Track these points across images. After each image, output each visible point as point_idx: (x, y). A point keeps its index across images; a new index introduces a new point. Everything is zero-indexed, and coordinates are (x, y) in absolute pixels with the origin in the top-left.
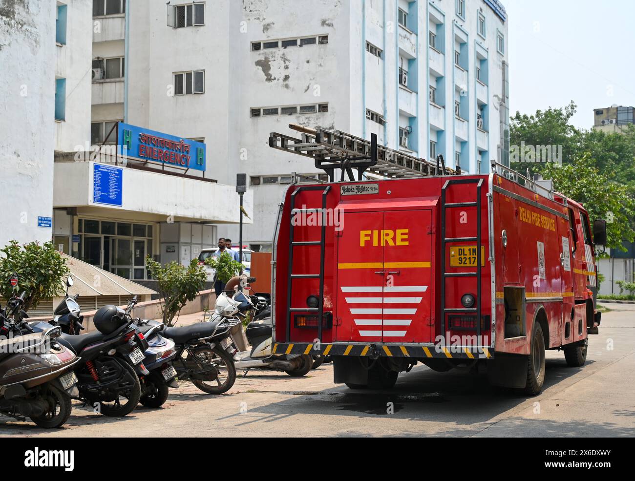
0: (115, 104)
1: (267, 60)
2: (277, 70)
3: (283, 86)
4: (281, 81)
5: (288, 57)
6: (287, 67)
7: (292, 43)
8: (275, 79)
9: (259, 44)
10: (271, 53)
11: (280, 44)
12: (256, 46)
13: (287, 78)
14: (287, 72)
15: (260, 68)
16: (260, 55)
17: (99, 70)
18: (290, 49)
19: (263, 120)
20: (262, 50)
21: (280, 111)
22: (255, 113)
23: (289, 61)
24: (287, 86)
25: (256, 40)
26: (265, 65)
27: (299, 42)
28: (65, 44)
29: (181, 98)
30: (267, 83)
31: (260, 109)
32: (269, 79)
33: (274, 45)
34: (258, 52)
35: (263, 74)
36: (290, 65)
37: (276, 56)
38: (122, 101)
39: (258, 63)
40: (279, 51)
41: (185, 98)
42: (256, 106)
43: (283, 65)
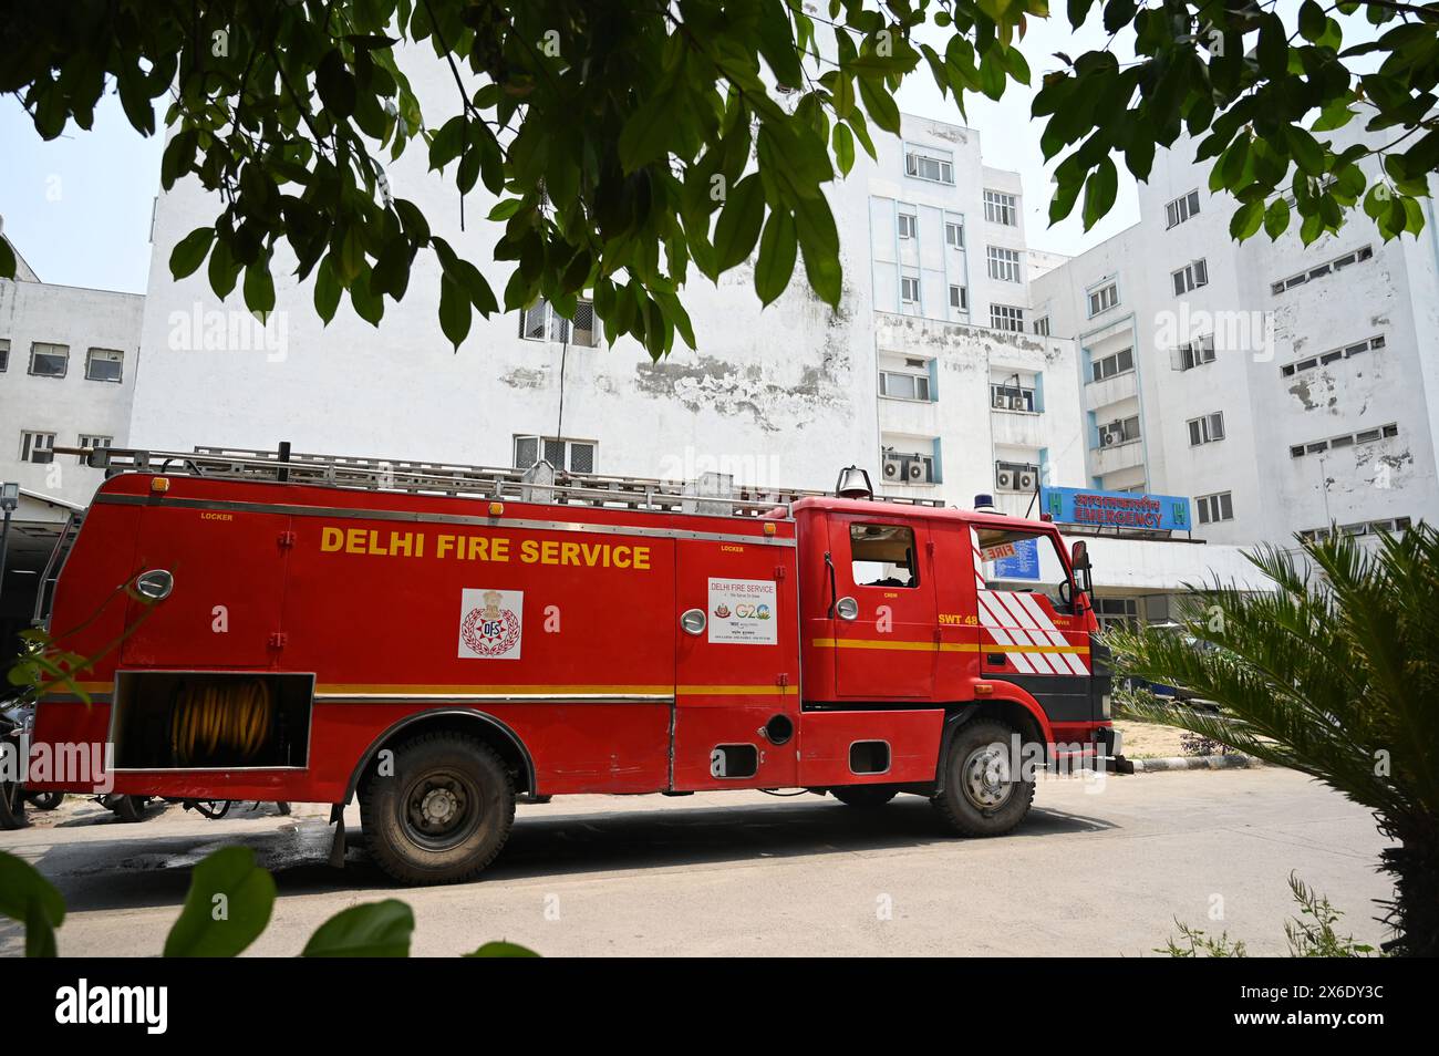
0: (1135, 467)
1: (1304, 384)
2: (1318, 394)
3: (1329, 412)
4: (1326, 406)
5: (1331, 375)
6: (1331, 388)
7: (1335, 356)
8: (1317, 405)
9: (1292, 367)
10: (1308, 374)
11: (1319, 361)
12: (1288, 371)
13: (1333, 401)
14: (1332, 394)
15: (1297, 396)
16: (1294, 380)
17: (1116, 433)
18: (1333, 364)
19: (1310, 459)
20: (1297, 374)
21: (1329, 444)
22: (1298, 452)
23: (1334, 380)
24: (1335, 412)
25: (1287, 363)
26: (1302, 391)
27: (1344, 354)
28: (1043, 412)
29: (1198, 448)
30: (1307, 412)
31: (1302, 447)
32: (1310, 407)
33: (1312, 363)
34: (1291, 377)
35: (1300, 402)
36: (1335, 384)
37: (1316, 377)
38: (1142, 462)
39: (1293, 391)
40: (1320, 369)
41: (1204, 448)
42: (1297, 443)
43: (1325, 386)
